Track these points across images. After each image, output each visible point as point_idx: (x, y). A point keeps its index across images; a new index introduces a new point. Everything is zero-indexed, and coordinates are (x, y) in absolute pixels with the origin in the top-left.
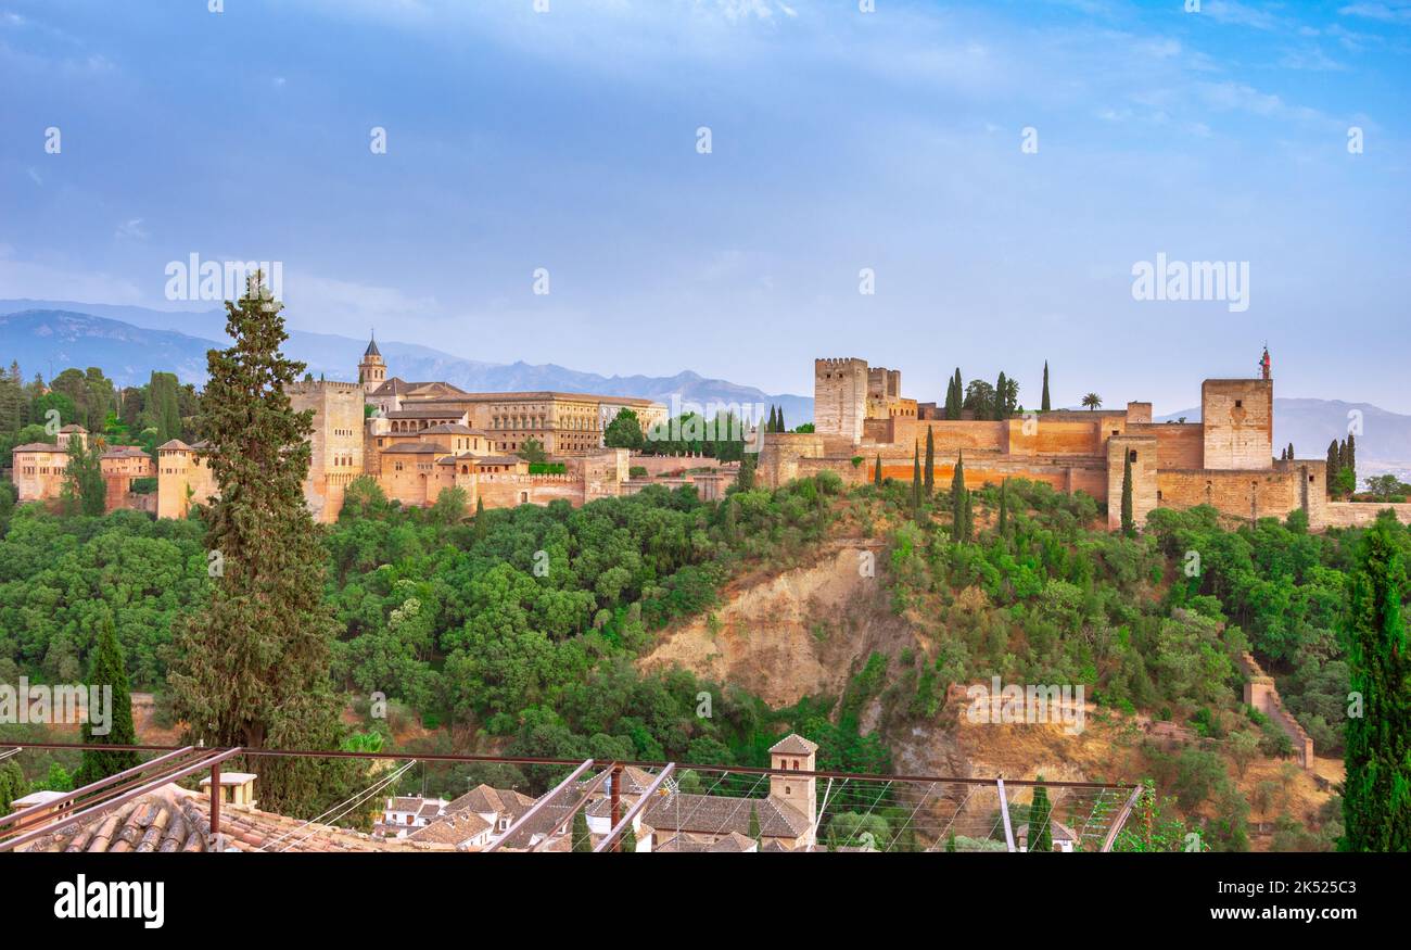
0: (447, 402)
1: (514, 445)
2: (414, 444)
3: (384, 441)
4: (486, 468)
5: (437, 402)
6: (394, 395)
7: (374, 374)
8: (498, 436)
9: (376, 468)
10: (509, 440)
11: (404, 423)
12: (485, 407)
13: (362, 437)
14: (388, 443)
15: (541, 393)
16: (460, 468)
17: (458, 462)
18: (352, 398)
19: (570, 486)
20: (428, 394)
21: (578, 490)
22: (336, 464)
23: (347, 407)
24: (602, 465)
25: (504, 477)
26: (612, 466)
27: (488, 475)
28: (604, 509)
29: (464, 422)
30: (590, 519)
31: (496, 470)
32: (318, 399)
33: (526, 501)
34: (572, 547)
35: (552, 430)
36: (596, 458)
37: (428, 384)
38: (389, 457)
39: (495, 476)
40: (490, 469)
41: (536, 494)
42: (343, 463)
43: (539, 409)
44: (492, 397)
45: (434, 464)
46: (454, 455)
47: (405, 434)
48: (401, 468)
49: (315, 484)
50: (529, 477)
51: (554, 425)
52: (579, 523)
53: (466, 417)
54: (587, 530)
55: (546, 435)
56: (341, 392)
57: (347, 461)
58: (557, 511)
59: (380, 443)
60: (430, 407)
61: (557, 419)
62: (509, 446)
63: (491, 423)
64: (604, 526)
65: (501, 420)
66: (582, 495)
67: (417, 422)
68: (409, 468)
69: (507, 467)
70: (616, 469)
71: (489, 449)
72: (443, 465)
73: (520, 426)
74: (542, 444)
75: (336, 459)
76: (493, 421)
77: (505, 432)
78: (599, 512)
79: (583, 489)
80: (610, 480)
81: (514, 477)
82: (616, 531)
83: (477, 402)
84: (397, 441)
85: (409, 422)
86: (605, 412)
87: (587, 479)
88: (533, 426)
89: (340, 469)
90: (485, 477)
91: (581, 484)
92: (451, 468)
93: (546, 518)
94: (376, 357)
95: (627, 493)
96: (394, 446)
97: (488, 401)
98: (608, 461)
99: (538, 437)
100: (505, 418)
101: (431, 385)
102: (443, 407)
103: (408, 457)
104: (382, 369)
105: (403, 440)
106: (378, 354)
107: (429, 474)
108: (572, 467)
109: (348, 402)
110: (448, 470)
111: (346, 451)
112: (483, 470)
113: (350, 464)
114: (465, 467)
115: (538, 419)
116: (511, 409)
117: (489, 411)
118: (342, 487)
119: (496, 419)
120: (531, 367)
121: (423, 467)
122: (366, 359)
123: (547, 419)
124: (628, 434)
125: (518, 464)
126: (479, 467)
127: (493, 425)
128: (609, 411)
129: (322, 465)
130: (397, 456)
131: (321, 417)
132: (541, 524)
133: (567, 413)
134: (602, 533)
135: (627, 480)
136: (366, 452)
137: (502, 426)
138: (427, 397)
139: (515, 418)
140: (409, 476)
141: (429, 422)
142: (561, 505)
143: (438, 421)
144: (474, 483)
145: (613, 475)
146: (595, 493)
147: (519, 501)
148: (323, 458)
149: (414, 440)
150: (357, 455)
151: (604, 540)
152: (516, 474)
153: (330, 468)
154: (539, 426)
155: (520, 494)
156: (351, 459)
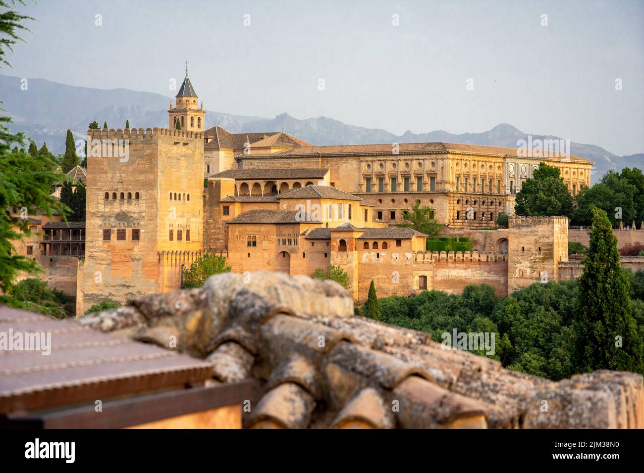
0: (302, 157)
1: (393, 215)
2: (270, 212)
3: (231, 207)
4: (371, 243)
5: (290, 157)
6: (218, 149)
7: (189, 122)
8: (373, 201)
9: (220, 244)
10: (387, 206)
11: (257, 185)
12: (353, 164)
13: (202, 201)
14: (236, 211)
15: (429, 144)
16: (335, 244)
17: (333, 235)
18: (190, 152)
19: (487, 268)
20: (275, 147)
21: (496, 273)
22: (171, 239)
23: (183, 163)
24: (532, 238)
25: (394, 255)
26: (546, 240)
27: (373, 253)
28: (546, 298)
29: (325, 182)
30: (527, 312)
31: (385, 246)
32: (148, 151)
33: (425, 287)
34: (504, 349)
35: (446, 194)
36: (524, 230)
37: (276, 133)
38: (238, 229)
39: (383, 253)
40: (375, 245)
41: (439, 278)
42: (180, 238)
43: (428, 165)
44: (362, 150)
45: (300, 239)
46: (324, 226)
47: (259, 199)
48: (255, 244)
49: (144, 265)
50: (428, 255)
51: (448, 188)
52: (512, 317)
53: (327, 177)
54: (521, 325)
55: (438, 200)
56: (176, 143)
57: (183, 235)
58: (477, 301)
59: (226, 211)
60: (278, 164)
61: (451, 178)
62: (386, 214)
63: (360, 185)
64: (546, 320)
65: (375, 181)
66: (502, 280)
67: (262, 184)
68: (265, 244)
69: (399, 242)
70: (551, 245)
71: (366, 219)
72: (312, 239)
73: (401, 189)
74: (432, 214)
75: (171, 232)
76: (364, 182)
77: (380, 196)
78: (539, 302)
79: (505, 271)
80: (544, 259)
81: (409, 255)
82: (565, 328)
83: (342, 156)
84: (248, 208)
85: (250, 184)
86: (511, 169)
87: (511, 257)
88: (419, 188)
89: (176, 246)
90: (368, 256)
91: (503, 266)
92: (324, 243)
93: (462, 309)
94: (191, 100)
95: (568, 277)
96: (243, 215)
97: (357, 156)
98: (540, 233)
99: (425, 203)
100: (381, 178)
101: (278, 136)
102: (296, 164)
103: (263, 228)
104: (199, 115)
105: (256, 207)
106: (195, 96)
107: (294, 251)
108: (476, 242)
109: (185, 156)
110: (319, 246)
111: (182, 221)
112: (366, 246)
113: (188, 238)
114: (343, 243)
115: (426, 179)
116: (389, 166)
117: (359, 168)
118: (178, 269)
119: (368, 180)
120: (298, 121)
121: (284, 242)
122: (179, 102)
123: (439, 178)
124: (553, 198)
125: (414, 238)
126: (362, 242)
127: (364, 188)
128: (516, 168)
129: (154, 241)
130: (249, 228)
131: (152, 177)
132: (457, 317)
133: (465, 170)
134: (546, 331)
135: (565, 259)
136: (206, 223)
137: (376, 189)
138: (273, 151)
139: (394, 179)
140: (266, 255)
141: (278, 183)
142: (482, 294)
143: (291, 183)
144: (355, 263)
145: (548, 253)
146: (522, 276)
147: (415, 287)
148: (155, 231)
149: (273, 207)
150: (197, 226)
151: (550, 340)
152: (410, 249)
153: (164, 244)
154: (428, 188)
155: (417, 278)
156: (188, 231)
